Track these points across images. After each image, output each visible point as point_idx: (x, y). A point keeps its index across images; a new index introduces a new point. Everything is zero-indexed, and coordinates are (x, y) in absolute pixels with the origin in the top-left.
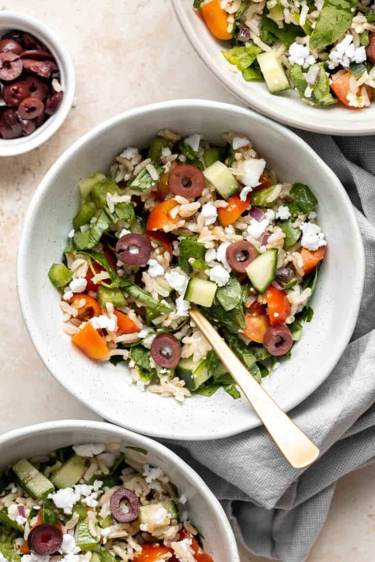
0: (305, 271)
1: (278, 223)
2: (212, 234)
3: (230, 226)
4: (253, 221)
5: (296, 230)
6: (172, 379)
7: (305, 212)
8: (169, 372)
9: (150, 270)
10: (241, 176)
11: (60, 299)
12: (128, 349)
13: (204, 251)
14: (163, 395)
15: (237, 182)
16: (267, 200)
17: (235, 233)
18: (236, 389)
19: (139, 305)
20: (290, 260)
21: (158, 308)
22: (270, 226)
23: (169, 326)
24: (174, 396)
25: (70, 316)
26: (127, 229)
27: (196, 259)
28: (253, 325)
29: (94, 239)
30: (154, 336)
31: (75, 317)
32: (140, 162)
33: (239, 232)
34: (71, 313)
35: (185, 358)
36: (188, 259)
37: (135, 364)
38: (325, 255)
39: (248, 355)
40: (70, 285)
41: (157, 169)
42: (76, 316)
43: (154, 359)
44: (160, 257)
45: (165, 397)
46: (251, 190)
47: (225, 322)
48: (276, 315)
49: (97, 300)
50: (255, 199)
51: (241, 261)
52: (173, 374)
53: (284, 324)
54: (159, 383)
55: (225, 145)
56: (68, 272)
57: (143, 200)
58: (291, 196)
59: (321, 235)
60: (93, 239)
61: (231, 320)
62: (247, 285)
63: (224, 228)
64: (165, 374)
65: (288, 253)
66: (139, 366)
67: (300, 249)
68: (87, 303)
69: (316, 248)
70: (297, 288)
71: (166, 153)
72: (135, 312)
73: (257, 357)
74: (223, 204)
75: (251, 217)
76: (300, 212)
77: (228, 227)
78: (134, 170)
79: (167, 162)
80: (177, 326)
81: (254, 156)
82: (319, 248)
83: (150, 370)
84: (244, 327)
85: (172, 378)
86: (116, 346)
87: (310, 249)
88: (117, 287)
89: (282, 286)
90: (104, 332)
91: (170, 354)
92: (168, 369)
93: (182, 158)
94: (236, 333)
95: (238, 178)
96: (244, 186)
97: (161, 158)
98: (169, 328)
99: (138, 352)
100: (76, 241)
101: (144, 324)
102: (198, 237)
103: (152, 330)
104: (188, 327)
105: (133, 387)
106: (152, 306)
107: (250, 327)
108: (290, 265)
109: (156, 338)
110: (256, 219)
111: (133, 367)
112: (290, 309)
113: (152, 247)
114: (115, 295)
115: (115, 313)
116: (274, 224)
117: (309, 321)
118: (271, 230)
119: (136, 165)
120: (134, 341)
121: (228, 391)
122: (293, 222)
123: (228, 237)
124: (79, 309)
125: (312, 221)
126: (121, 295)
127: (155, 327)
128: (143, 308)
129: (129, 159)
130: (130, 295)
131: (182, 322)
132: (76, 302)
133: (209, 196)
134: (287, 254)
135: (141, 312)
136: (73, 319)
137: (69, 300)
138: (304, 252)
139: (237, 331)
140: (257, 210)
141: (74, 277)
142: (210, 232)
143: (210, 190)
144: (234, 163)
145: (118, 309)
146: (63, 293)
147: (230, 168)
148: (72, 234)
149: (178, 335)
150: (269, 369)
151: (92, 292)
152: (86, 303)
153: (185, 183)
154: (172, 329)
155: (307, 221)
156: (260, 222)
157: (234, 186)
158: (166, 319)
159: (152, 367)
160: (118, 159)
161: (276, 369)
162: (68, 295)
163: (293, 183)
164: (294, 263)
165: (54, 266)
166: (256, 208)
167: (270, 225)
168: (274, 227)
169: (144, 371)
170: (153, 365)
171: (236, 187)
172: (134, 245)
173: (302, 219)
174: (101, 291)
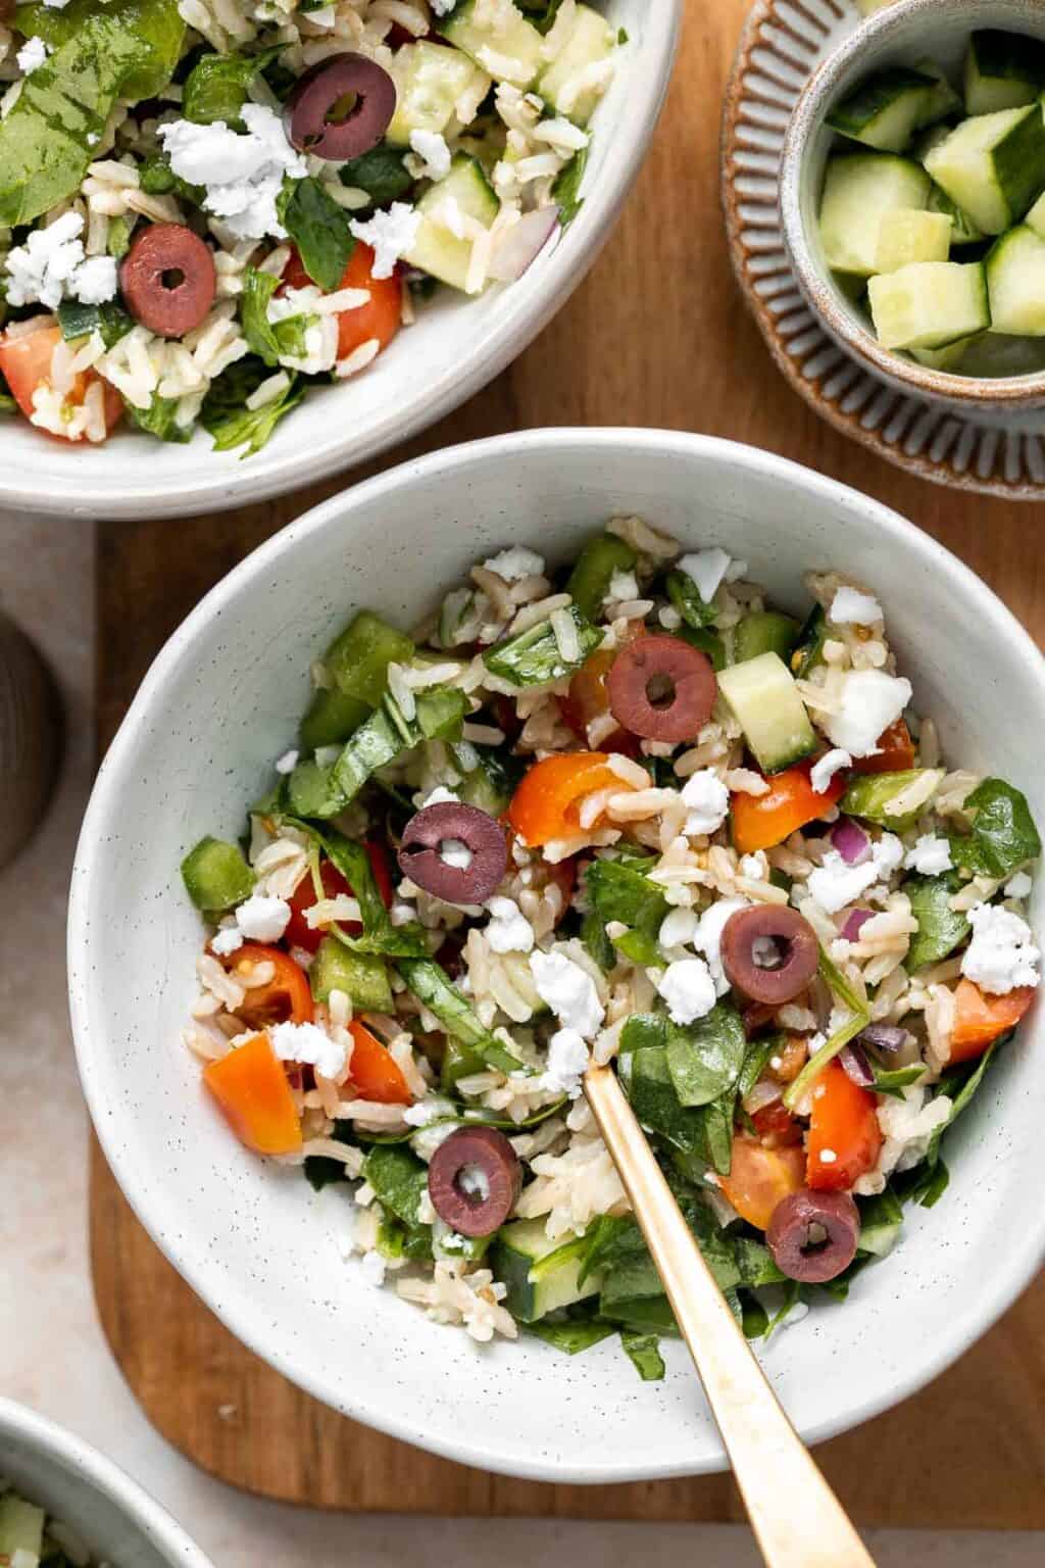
0: (955, 1049)
1: (909, 884)
2: (699, 866)
3: (760, 854)
4: (832, 857)
5: (957, 919)
6: (472, 1272)
7: (996, 871)
8: (469, 1247)
9: (493, 930)
10: (828, 716)
11: (202, 947)
12: (365, 1149)
13: (664, 910)
14: (430, 1312)
15: (811, 729)
16: (885, 806)
17: (767, 877)
18: (657, 1351)
19: (429, 1024)
20: (916, 1006)
21: (479, 1048)
22: (878, 887)
23: (504, 1110)
24: (465, 1324)
25: (219, 1005)
26: (452, 790)
27: (630, 927)
28: (755, 1170)
29: (342, 792)
30: (453, 1127)
31: (231, 1009)
32: (538, 599)
33: (782, 879)
34: (222, 996)
35: (526, 1219)
36: (605, 923)
37: (375, 1200)
38: (1028, 1016)
39: (719, 1258)
40: (238, 911)
41: (581, 628)
42: (237, 1009)
43: (432, 1195)
44: (528, 897)
45: (434, 1320)
46: (849, 763)
47: (673, 1141)
48: (828, 1156)
49: (309, 977)
50: (854, 794)
51: (762, 967)
52: (478, 1258)
53: (849, 1193)
54: (428, 1275)
55: (809, 608)
56: (247, 873)
57: (521, 714)
58: (965, 812)
59: (1030, 953)
60: (337, 790)
61: (688, 1138)
62: (766, 1045)
63: (740, 855)
64: (457, 1251)
65: (913, 980)
66: (385, 1208)
67: (954, 982)
68: (277, 978)
69: (1003, 987)
70: (914, 1093)
71: (624, 588)
72: (414, 1043)
73: (744, 1272)
74: (753, 783)
75: (831, 847)
76: (981, 867)
77: (752, 855)
78: (513, 618)
79: (616, 618)
80: (526, 1114)
81: (881, 662)
82: (1014, 989)
83: (414, 1227)
84: (724, 1168)
85: (471, 1268)
86: (330, 1129)
87: (985, 988)
88: (376, 951)
89: (868, 1075)
90: (304, 1076)
91: (484, 1196)
92: (467, 1237)
93: (669, 617)
94: (698, 1182)
95: (816, 717)
96: (832, 747)
97: (606, 601)
98: (503, 1114)
99: (393, 1166)
100: (293, 787)
101: (430, 1084)
102: (656, 862)
103: (449, 1108)
104: (561, 1128)
105: (353, 1265)
106: (465, 1036)
107: (742, 1174)
108: (913, 1020)
109: (454, 1135)
110: (843, 856)
111: (366, 1203)
112: (879, 1153)
113: (513, 861)
114: (365, 973)
115: (351, 1029)
116: (895, 884)
117: (927, 1203)
118: (882, 901)
119: (525, 605)
120: (390, 1130)
121: (630, 1352)
122: (953, 890)
123: (745, 883)
124: (250, 991)
125: (1013, 903)
126: (384, 979)
127: (461, 1103)
128: (438, 1038)
129: (508, 580)
130: (411, 987)
131: (545, 1108)
132: (245, 965)
133: (720, 749)
134: (910, 985)
135: (431, 1047)
136: (224, 1016)
137: (227, 955)
138: (962, 988)
139: (701, 1177)
140: (851, 826)
141: (256, 889)
142: (694, 857)
143: (724, 733)
144: (819, 669)
145: (367, 1018)
146: (215, 932)
147: (800, 682)
148: (287, 764)
149: (522, 1145)
150: (771, 1317)
151: (301, 950)
152: (274, 978)
153: (658, 691)
154: (511, 1120)
155: (998, 898)
156: (854, 867)
157: (801, 739)
158: (500, 1087)
159: (421, 1221)
160: (475, 573)
161: (792, 1323)
162: (228, 940)
163: (984, 777)
164: (927, 1017)
165: (206, 843)
166: (853, 821)
167: (879, 882)
168: (891, 893)
169: (396, 1227)
170: (425, 1213)
171: (806, 744)
172: (460, 839)
173: (985, 891)
174: (327, 954)
